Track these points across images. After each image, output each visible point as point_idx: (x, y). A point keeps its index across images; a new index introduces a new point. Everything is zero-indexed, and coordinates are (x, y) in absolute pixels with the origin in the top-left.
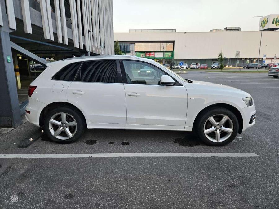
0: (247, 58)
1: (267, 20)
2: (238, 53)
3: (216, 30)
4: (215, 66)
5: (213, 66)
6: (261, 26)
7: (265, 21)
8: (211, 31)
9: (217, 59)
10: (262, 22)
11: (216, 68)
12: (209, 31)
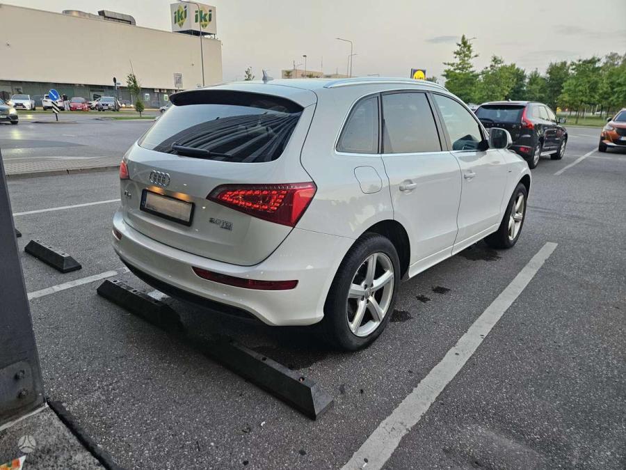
0: (163, 90)
1: (186, 11)
2: (179, 80)
3: (79, 12)
4: (107, 105)
5: (103, 105)
6: (175, 23)
7: (182, 13)
8: (67, 12)
9: (126, 87)
10: (175, 13)
11: (109, 109)
12: (61, 12)
